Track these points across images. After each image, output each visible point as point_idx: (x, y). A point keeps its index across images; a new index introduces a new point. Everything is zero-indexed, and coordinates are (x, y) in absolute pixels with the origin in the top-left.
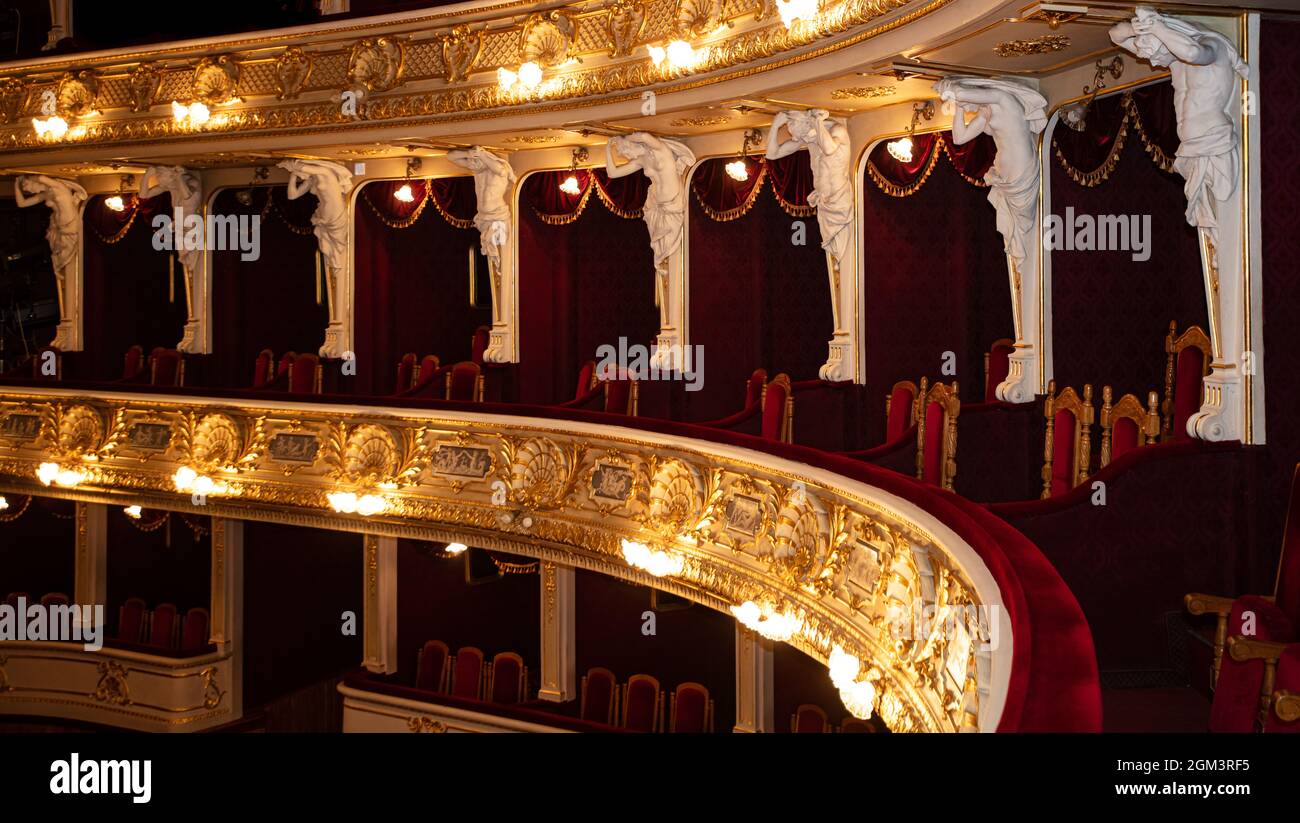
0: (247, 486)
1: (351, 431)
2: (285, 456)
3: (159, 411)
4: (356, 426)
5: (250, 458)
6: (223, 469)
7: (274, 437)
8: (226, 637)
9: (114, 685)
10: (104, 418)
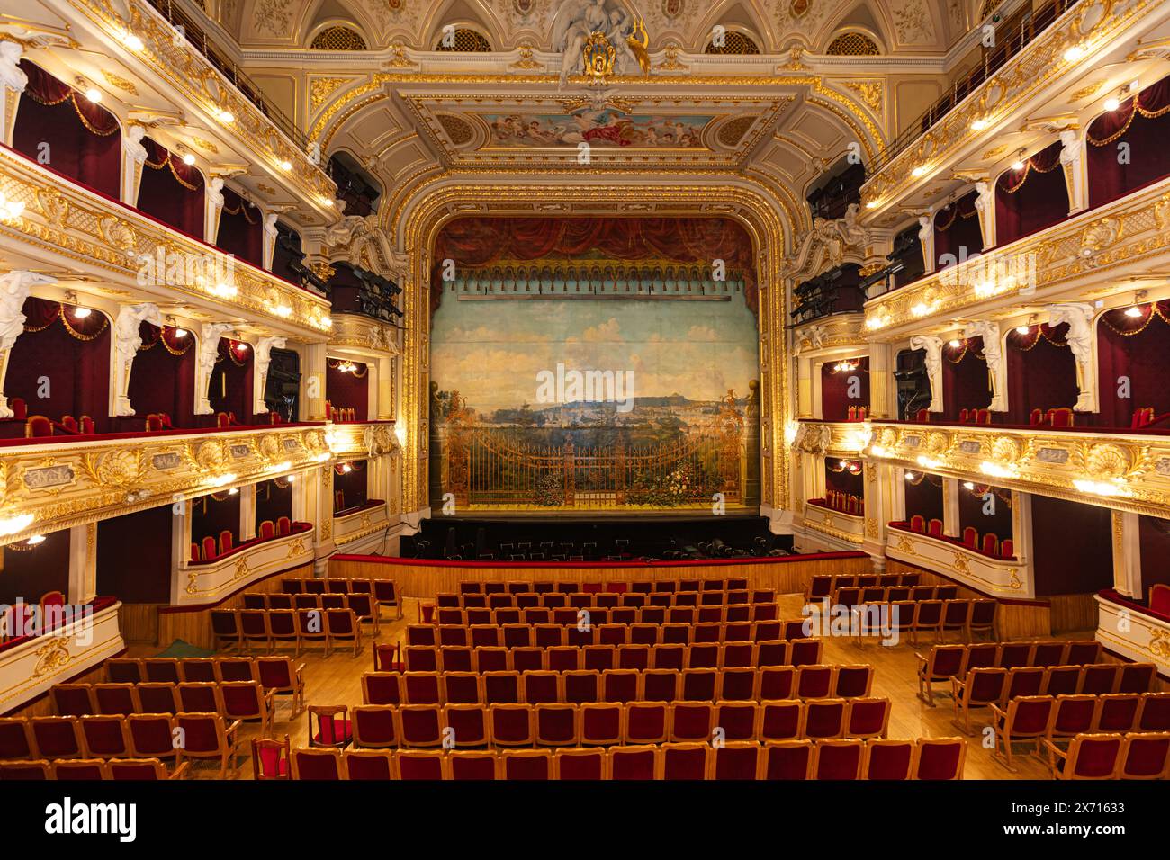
0: (1023, 474)
1: (1091, 446)
2: (1047, 459)
3: (974, 436)
4: (1095, 444)
5: (1024, 460)
6: (1009, 464)
7: (1040, 449)
8: (1023, 554)
9: (962, 564)
10: (948, 438)
